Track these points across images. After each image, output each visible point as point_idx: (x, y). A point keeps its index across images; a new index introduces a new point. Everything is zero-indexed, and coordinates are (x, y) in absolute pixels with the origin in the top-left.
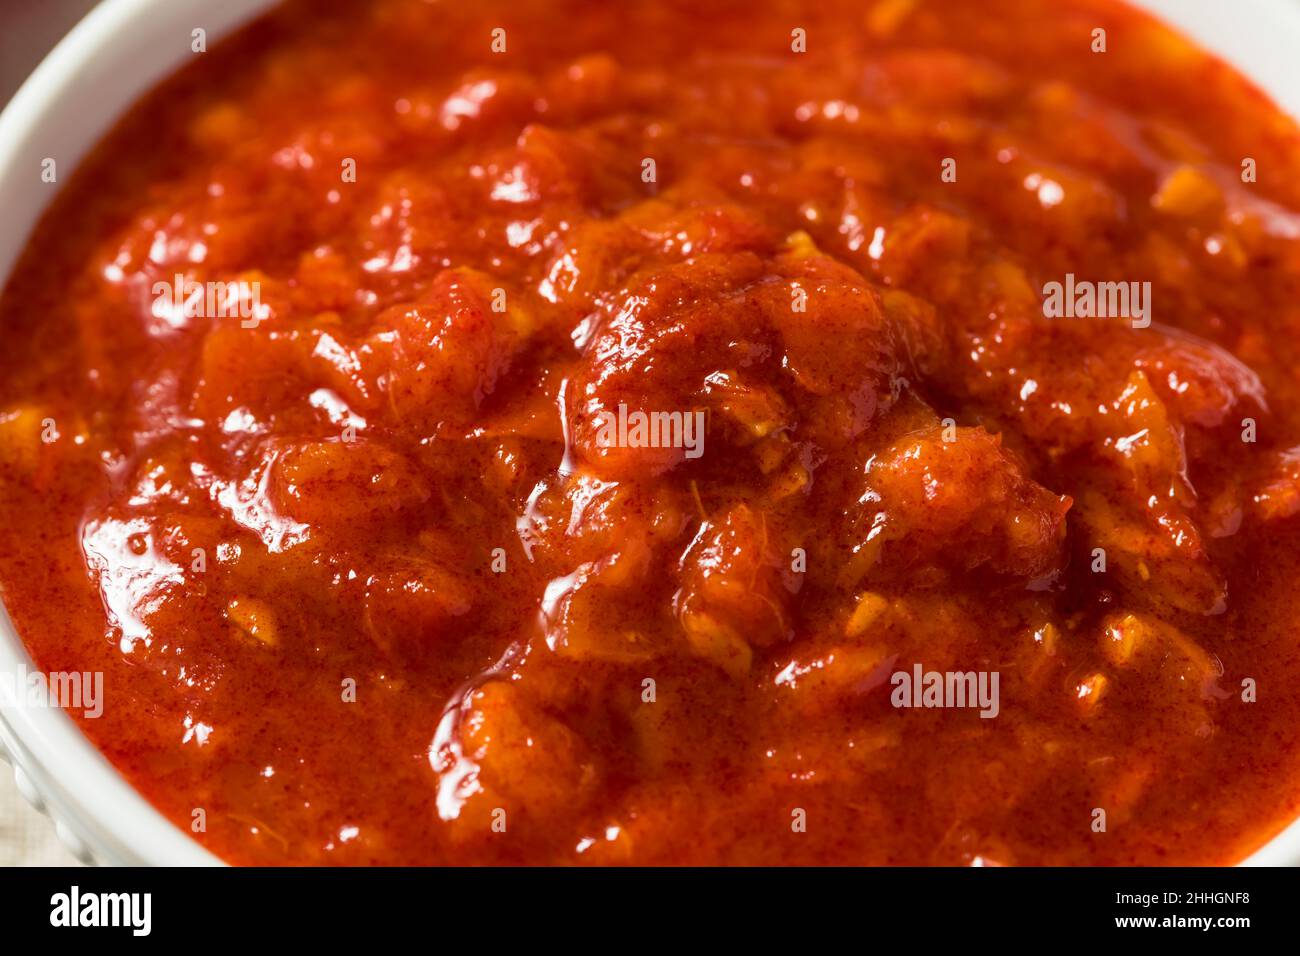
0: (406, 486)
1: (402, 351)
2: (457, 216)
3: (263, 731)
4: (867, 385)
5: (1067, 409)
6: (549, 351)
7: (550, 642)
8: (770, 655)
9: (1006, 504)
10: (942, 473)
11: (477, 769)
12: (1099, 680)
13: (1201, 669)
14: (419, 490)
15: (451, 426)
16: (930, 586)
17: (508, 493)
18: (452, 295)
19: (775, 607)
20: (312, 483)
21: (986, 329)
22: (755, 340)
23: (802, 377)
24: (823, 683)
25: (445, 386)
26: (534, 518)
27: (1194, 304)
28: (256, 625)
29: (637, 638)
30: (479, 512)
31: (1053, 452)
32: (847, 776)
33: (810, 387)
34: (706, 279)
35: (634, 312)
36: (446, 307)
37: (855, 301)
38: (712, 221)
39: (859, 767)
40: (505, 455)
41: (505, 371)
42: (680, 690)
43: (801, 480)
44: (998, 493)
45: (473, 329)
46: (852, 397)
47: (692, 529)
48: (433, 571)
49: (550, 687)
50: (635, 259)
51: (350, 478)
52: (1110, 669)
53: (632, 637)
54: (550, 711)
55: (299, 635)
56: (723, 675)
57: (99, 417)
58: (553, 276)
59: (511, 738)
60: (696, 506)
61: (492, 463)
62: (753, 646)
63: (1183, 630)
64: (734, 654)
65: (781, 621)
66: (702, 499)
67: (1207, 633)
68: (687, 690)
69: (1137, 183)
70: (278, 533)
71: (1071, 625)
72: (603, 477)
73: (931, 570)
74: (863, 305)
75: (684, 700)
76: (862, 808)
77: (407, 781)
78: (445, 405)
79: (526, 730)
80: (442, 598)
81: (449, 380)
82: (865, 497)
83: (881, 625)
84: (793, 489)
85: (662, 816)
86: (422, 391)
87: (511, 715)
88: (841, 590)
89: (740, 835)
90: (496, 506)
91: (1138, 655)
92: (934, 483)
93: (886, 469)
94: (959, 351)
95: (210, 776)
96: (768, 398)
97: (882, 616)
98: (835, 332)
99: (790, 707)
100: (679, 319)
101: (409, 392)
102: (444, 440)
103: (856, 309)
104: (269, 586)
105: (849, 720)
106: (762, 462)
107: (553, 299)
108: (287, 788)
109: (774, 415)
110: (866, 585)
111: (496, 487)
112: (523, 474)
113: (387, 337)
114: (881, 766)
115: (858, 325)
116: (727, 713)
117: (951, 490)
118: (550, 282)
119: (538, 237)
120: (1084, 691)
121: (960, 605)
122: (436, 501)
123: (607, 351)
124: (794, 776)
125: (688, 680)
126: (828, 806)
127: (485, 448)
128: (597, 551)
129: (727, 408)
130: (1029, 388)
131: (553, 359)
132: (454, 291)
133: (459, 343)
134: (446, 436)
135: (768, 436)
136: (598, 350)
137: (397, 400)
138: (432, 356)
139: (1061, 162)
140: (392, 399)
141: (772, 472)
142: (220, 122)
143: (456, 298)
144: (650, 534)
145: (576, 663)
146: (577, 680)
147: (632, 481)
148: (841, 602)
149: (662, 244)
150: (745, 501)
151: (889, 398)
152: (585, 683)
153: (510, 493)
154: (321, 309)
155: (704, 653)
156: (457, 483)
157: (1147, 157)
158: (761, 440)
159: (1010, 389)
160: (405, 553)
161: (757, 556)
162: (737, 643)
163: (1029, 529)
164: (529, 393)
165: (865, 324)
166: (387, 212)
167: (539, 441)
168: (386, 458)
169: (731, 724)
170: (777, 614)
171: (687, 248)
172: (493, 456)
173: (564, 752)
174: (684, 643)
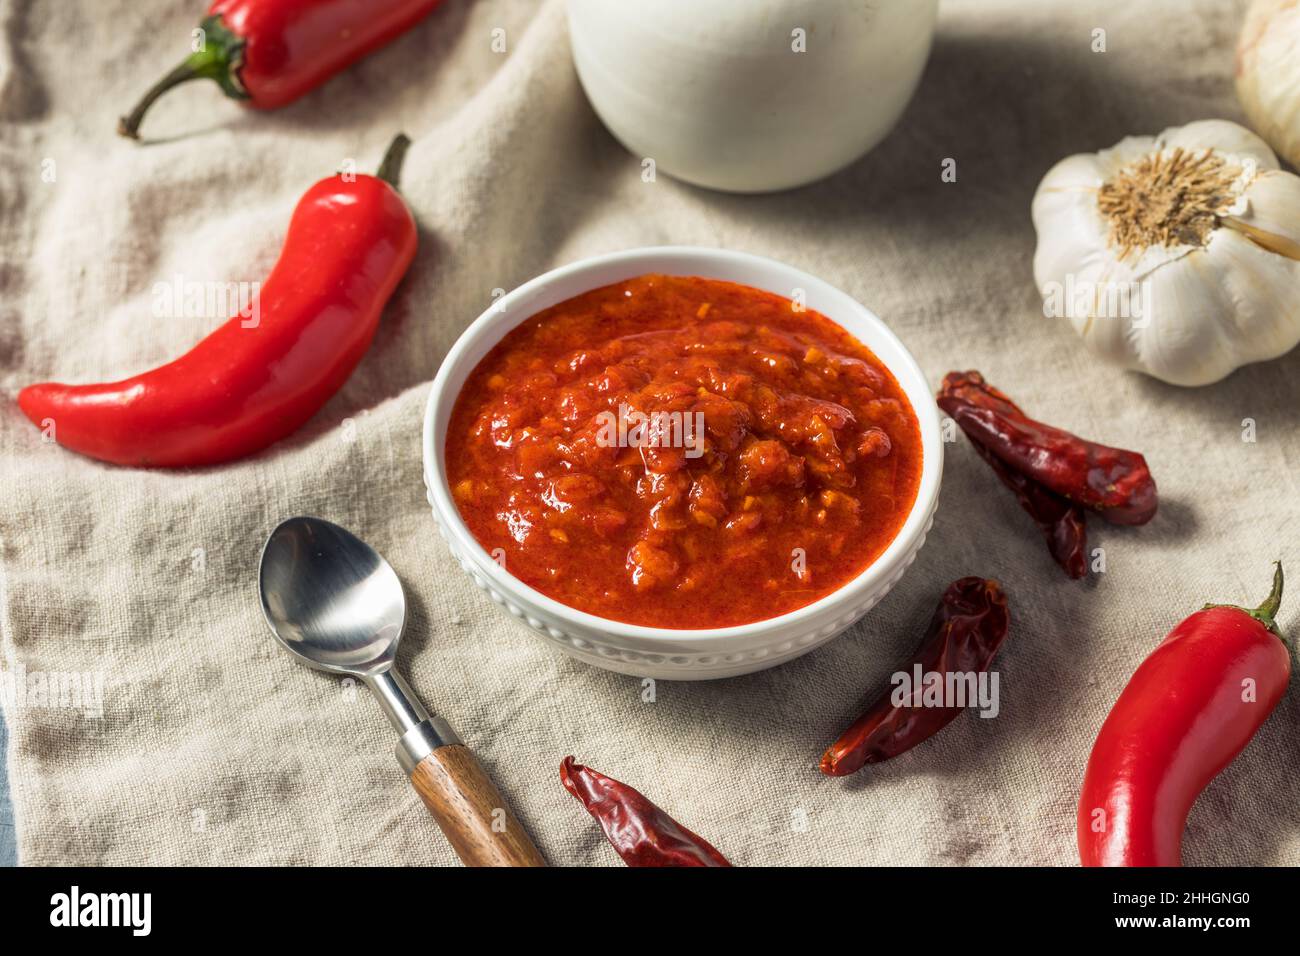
0: (598, 486)
2: (589, 398)
3: (571, 568)
4: (735, 432)
5: (795, 430)
7: (655, 526)
8: (722, 520)
9: (786, 462)
10: (765, 455)
11: (642, 568)
12: (823, 512)
13: (854, 504)
14: (602, 487)
15: (608, 465)
16: (767, 491)
19: (721, 506)
20: (568, 490)
21: (765, 408)
24: (742, 526)
26: (641, 490)
27: (824, 391)
28: (560, 536)
29: (681, 522)
30: (622, 491)
31: (794, 444)
32: (754, 552)
33: (718, 435)
37: (725, 406)
38: (676, 388)
39: (756, 549)
40: (627, 472)
42: (697, 535)
43: (720, 465)
44: (783, 459)
46: (732, 436)
47: (691, 486)
48: (613, 511)
50: (651, 404)
51: (580, 487)
52: (826, 509)
53: (679, 522)
54: (659, 548)
55: (575, 537)
56: (709, 528)
57: (490, 481)
59: (649, 558)
60: (691, 478)
61: (623, 475)
62: (717, 518)
63: (845, 493)
64: (711, 521)
65: (725, 509)
66: (693, 475)
67: (852, 493)
68: (699, 534)
69: (797, 355)
70: (563, 506)
71: (811, 496)
72: (660, 473)
74: (727, 407)
75: (698, 538)
76: (760, 562)
77: (619, 576)
79: (653, 554)
80: (618, 518)
82: (742, 467)
83: (755, 505)
84: (719, 468)
86: (596, 456)
87: (648, 551)
88: (740, 497)
89: (725, 575)
90: (627, 487)
91: (833, 502)
92: (763, 459)
93: (747, 457)
94: (757, 417)
95: (560, 584)
97: (754, 502)
99: (734, 535)
101: (591, 457)
104: (562, 524)
105: (751, 536)
106: (708, 461)
108: (584, 584)
109: (709, 446)
110: (748, 493)
111: (626, 482)
112: (634, 477)
113: (579, 441)
114: (763, 548)
115: (729, 414)
116: (713, 540)
117: (770, 460)
120: (820, 515)
121: (776, 495)
122: (608, 490)
125: (699, 531)
126: (750, 563)
127: (620, 471)
128: (662, 496)
130: (782, 425)
134: (607, 469)
135: (709, 453)
139: (773, 352)
141: (712, 464)
142: (496, 381)
144: (679, 489)
145: (664, 532)
146: (665, 537)
147: (670, 473)
148: (740, 501)
149: (659, 397)
150: (705, 474)
151: (742, 436)
152: (667, 537)
153: (630, 483)
154: (553, 435)
155: (702, 523)
156: (613, 482)
157: (799, 347)
159: (776, 427)
160: (603, 507)
161: (713, 490)
162: (712, 518)
163: (794, 469)
165: (731, 413)
166: (566, 401)
167: (637, 465)
168: (589, 479)
169: (715, 543)
170: (723, 507)
172: (622, 472)
173: (667, 560)
174: (695, 521)
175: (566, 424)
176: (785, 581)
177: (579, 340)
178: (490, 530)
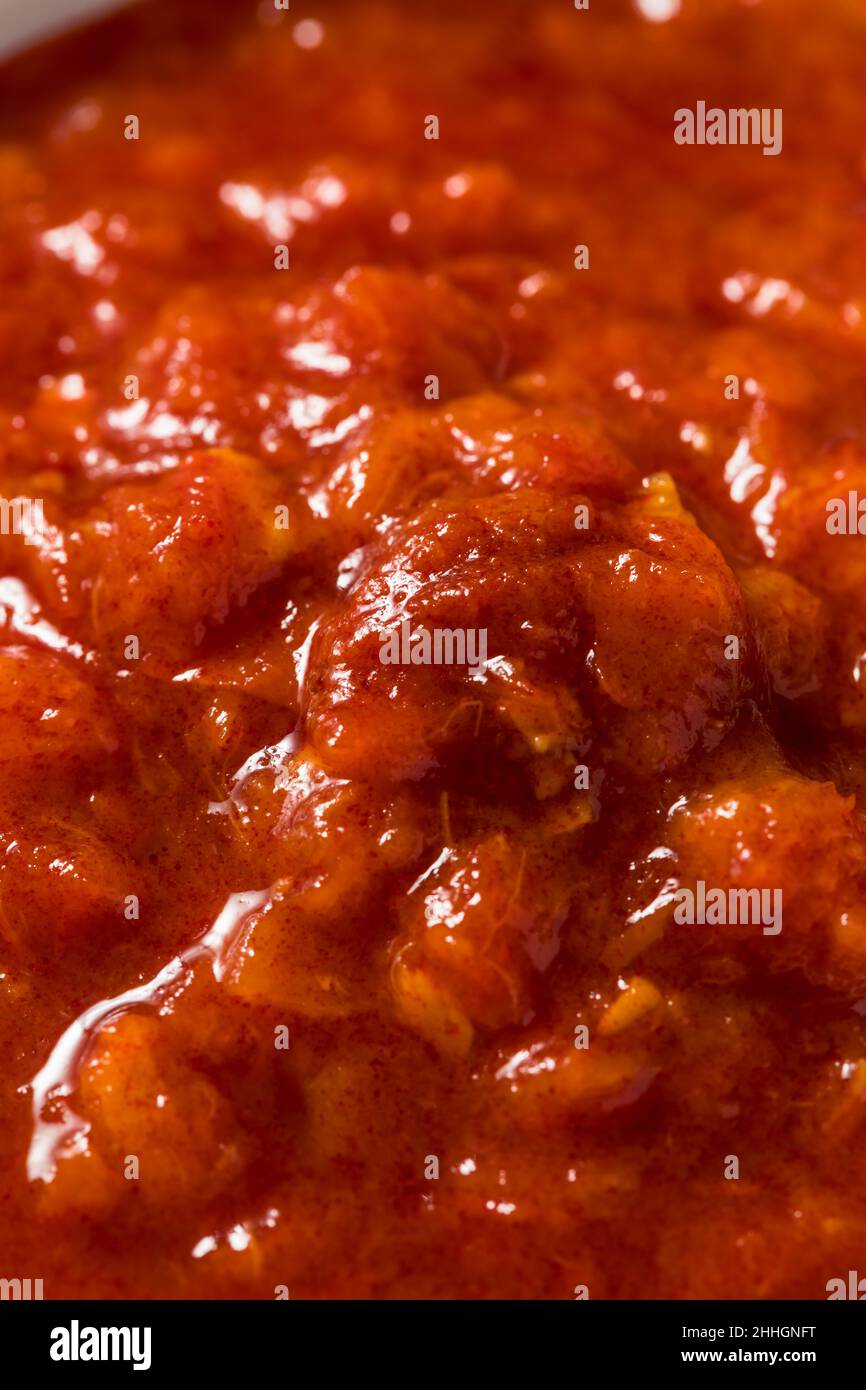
0: (87, 730)
1: (117, 553)
2: (242, 373)
4: (693, 705)
6: (306, 582)
7: (218, 970)
9: (835, 896)
10: (759, 843)
11: (88, 1128)
14: (101, 737)
15: (160, 662)
16: (722, 982)
17: (214, 762)
18: (194, 491)
19: (511, 981)
22: (559, 624)
23: (608, 683)
24: (552, 1090)
25: (161, 608)
26: (237, 804)
29: (332, 986)
30: (174, 778)
32: (558, 1218)
33: (618, 697)
34: (513, 528)
35: (413, 558)
36: (180, 507)
37: (697, 592)
39: (575, 1210)
40: (217, 714)
41: (243, 601)
42: (374, 1063)
43: (583, 816)
44: (827, 880)
45: (208, 542)
46: (670, 719)
47: (431, 854)
48: (92, 851)
49: (208, 1032)
51: (17, 708)
53: (326, 984)
54: (200, 1064)
56: (432, 1052)
58: (332, 485)
59: (139, 1093)
60: (441, 827)
61: (200, 719)
62: (478, 1027)
64: (452, 1030)
65: (515, 1000)
66: (451, 819)
68: (382, 1064)
72: (330, 768)
73: (726, 961)
74: (707, 599)
75: (376, 1076)
76: (567, 1265)
78: (157, 633)
79: (161, 1084)
81: (166, 602)
82: (660, 853)
83: (648, 1024)
84: (570, 826)
85: (310, 1230)
86: (132, 608)
87: (146, 1061)
88: (602, 968)
90: (197, 774)
92: (746, 854)
93: (692, 821)
96: (559, 704)
97: (650, 1012)
98: (664, 628)
99: (506, 1114)
100: (466, 580)
101: (116, 605)
102: (147, 678)
103: (697, 602)
105: (577, 1145)
106: (538, 783)
107: (325, 514)
109: (561, 728)
110: (636, 968)
111: (200, 752)
112: (237, 741)
113: (103, 528)
114: (605, 1212)
115: (696, 623)
116: (428, 1104)
117: (762, 869)
118: (328, 491)
119: (330, 421)
121: (754, 1013)
122: (123, 757)
123: (368, 602)
124: (491, 1205)
125: (387, 1052)
126: (525, 1255)
127: (196, 698)
129: (503, 709)
131: (309, 594)
132: (197, 486)
133: (187, 557)
134: (151, 673)
135: (549, 753)
136: (360, 599)
137: (101, 612)
138: (150, 568)
140: (94, 612)
141: (548, 800)
143: (196, 497)
144: (373, 854)
145: (247, 1005)
146: (243, 1027)
147: (365, 781)
148: (599, 986)
149: (481, 463)
150: (508, 831)
151: (720, 725)
152: (255, 1032)
153: (217, 764)
155: (413, 1021)
156: (155, 735)
158: (540, 756)
160: (65, 819)
161: (501, 911)
162: (456, 1016)
163: (859, 935)
164: (267, 635)
165: (705, 626)
167: (265, 702)
169: (428, 1120)
170: (514, 993)
171: (507, 478)
172: (204, 711)
173: (203, 1123)
174: (390, 1003)
175: (117, 445)
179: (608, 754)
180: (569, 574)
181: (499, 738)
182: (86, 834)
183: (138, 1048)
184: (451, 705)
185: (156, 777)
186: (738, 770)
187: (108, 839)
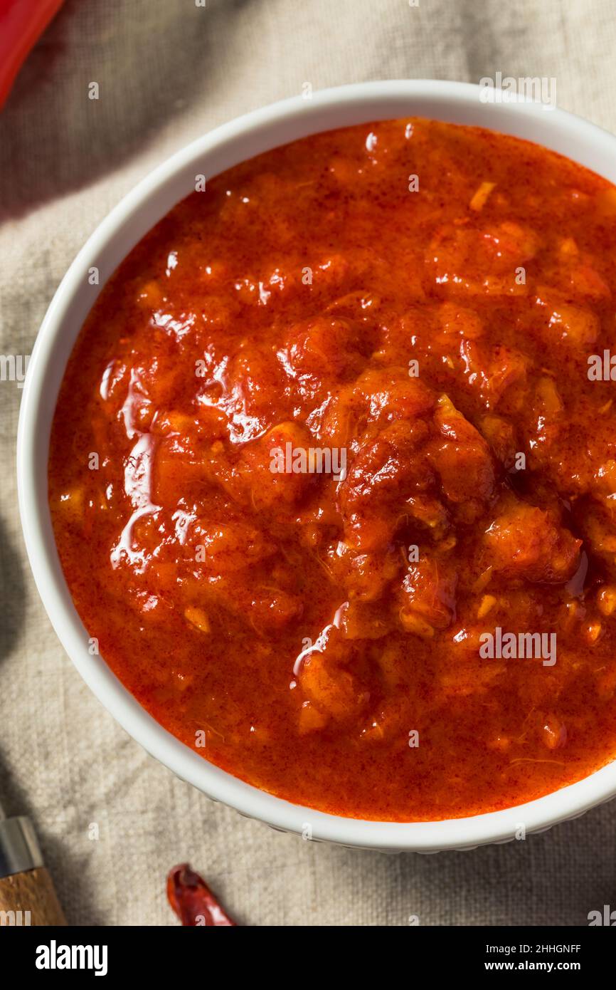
0: (264, 549)
3: (207, 677)
9: (551, 554)
10: (520, 545)
12: (598, 625)
14: (270, 550)
16: (516, 588)
20: (219, 553)
23: (451, 496)
25: (279, 501)
28: (199, 621)
29: (379, 625)
30: (300, 557)
32: (481, 690)
33: (456, 499)
34: (400, 443)
37: (474, 455)
39: (487, 685)
40: (311, 535)
42: (401, 647)
43: (453, 542)
44: (547, 548)
48: (281, 598)
49: (340, 652)
51: (237, 548)
52: (603, 620)
53: (377, 625)
54: (341, 665)
55: (220, 626)
56: (421, 639)
61: (304, 536)
62: (436, 629)
64: (426, 630)
68: (404, 647)
73: (516, 581)
75: (403, 652)
76: (489, 705)
77: (279, 698)
78: (280, 508)
79: (331, 679)
81: (280, 498)
83: (494, 612)
84: (449, 547)
85: (397, 716)
87: (324, 673)
88: (474, 595)
89: (433, 721)
92: (518, 551)
95: (185, 702)
96: (436, 509)
97: (493, 607)
101: (262, 501)
104: (203, 602)
106: (434, 536)
108: (221, 707)
109: (439, 517)
110: (486, 591)
111: (307, 547)
112: (322, 543)
116: (423, 658)
117: (524, 556)
120: (592, 630)
121: (530, 596)
122: (279, 554)
125: (405, 643)
126: (473, 706)
127: (300, 528)
129: (416, 515)
130: (562, 467)
135: (436, 527)
140: (254, 504)
141: (439, 540)
144: (383, 578)
145: (352, 640)
146: (352, 647)
147: (372, 554)
148: (474, 602)
150: (428, 555)
152: (356, 648)
155: (411, 630)
156: (288, 544)
158: (433, 528)
160: (267, 585)
161: (434, 589)
162: (426, 626)
163: (562, 565)
167: (326, 525)
168: (253, 534)
169: (426, 664)
170: (444, 614)
172: (305, 533)
173: (350, 689)
174: (401, 625)
176: (520, 740)
177: (283, 232)
178: (98, 586)
179: (456, 520)
180: (426, 459)
181: (416, 525)
182: (276, 590)
183: (319, 669)
184: (396, 517)
185: (293, 558)
186: (503, 511)
187: (283, 589)
